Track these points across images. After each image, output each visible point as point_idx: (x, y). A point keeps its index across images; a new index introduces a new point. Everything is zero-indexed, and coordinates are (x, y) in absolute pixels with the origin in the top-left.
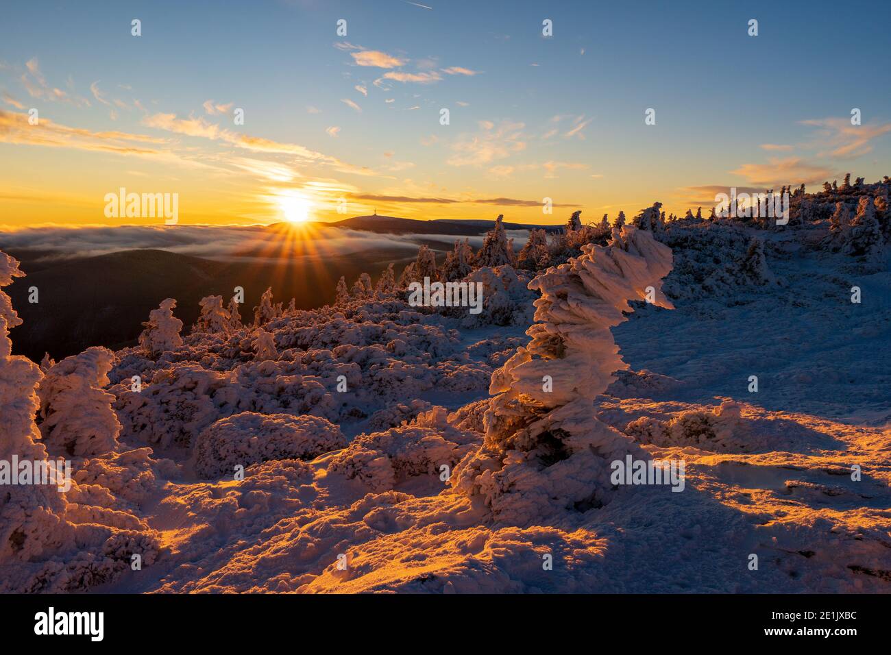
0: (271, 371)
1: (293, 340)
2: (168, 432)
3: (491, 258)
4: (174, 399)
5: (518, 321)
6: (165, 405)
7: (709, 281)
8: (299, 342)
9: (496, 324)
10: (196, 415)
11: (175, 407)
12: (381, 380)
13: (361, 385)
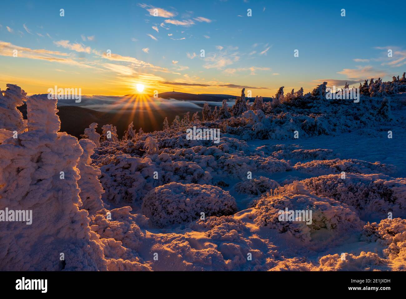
0: (166, 159)
1: (163, 144)
2: (118, 193)
3: (239, 109)
4: (119, 173)
5: (272, 137)
6: (114, 177)
7: (363, 119)
8: (167, 145)
9: (259, 139)
10: (135, 184)
11: (120, 178)
12: (228, 165)
13: (217, 167)
